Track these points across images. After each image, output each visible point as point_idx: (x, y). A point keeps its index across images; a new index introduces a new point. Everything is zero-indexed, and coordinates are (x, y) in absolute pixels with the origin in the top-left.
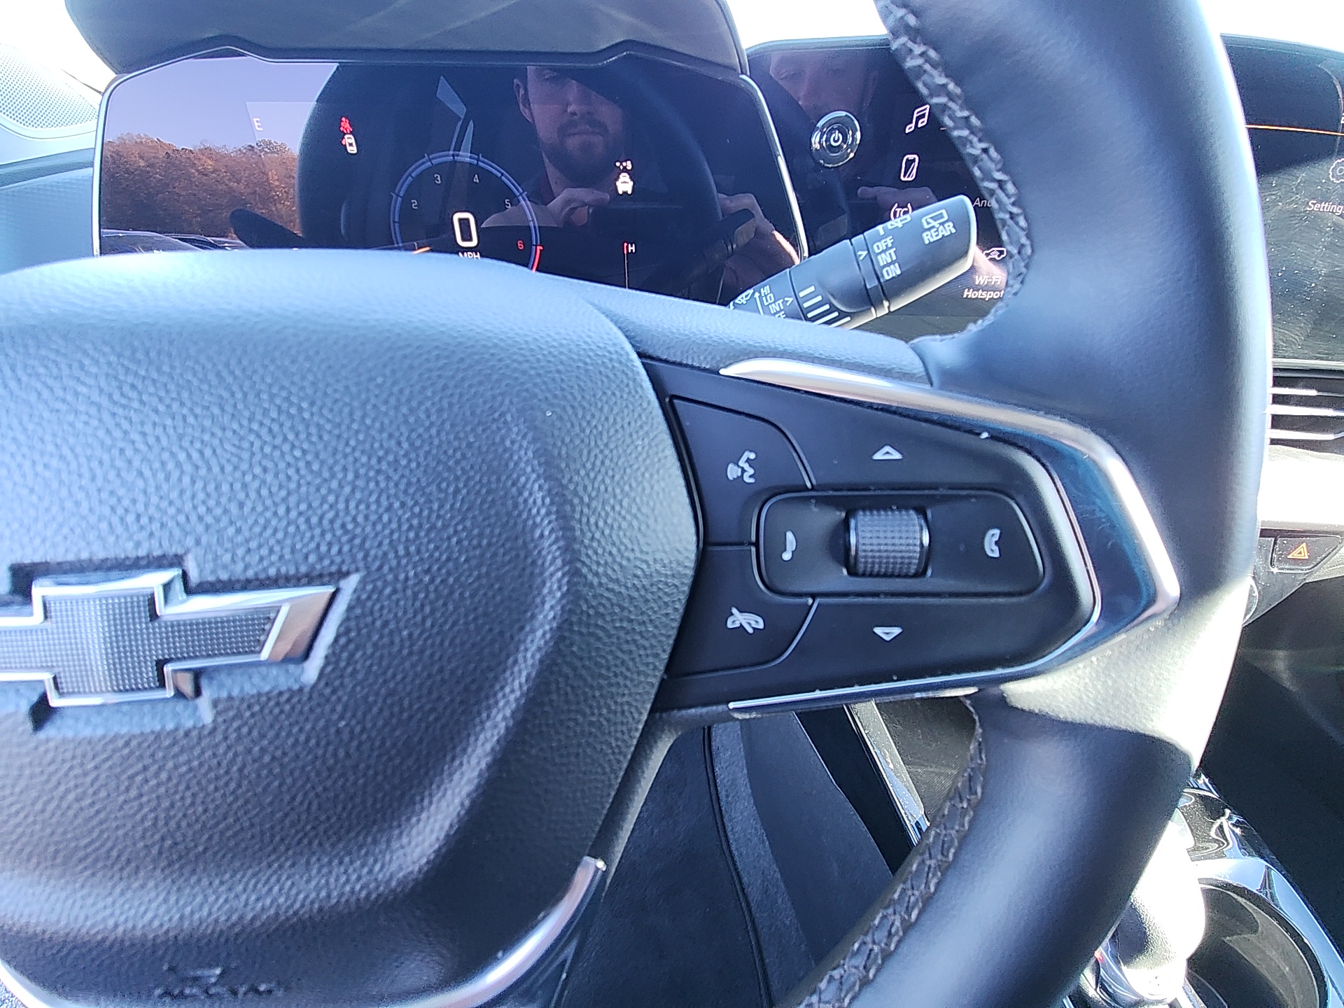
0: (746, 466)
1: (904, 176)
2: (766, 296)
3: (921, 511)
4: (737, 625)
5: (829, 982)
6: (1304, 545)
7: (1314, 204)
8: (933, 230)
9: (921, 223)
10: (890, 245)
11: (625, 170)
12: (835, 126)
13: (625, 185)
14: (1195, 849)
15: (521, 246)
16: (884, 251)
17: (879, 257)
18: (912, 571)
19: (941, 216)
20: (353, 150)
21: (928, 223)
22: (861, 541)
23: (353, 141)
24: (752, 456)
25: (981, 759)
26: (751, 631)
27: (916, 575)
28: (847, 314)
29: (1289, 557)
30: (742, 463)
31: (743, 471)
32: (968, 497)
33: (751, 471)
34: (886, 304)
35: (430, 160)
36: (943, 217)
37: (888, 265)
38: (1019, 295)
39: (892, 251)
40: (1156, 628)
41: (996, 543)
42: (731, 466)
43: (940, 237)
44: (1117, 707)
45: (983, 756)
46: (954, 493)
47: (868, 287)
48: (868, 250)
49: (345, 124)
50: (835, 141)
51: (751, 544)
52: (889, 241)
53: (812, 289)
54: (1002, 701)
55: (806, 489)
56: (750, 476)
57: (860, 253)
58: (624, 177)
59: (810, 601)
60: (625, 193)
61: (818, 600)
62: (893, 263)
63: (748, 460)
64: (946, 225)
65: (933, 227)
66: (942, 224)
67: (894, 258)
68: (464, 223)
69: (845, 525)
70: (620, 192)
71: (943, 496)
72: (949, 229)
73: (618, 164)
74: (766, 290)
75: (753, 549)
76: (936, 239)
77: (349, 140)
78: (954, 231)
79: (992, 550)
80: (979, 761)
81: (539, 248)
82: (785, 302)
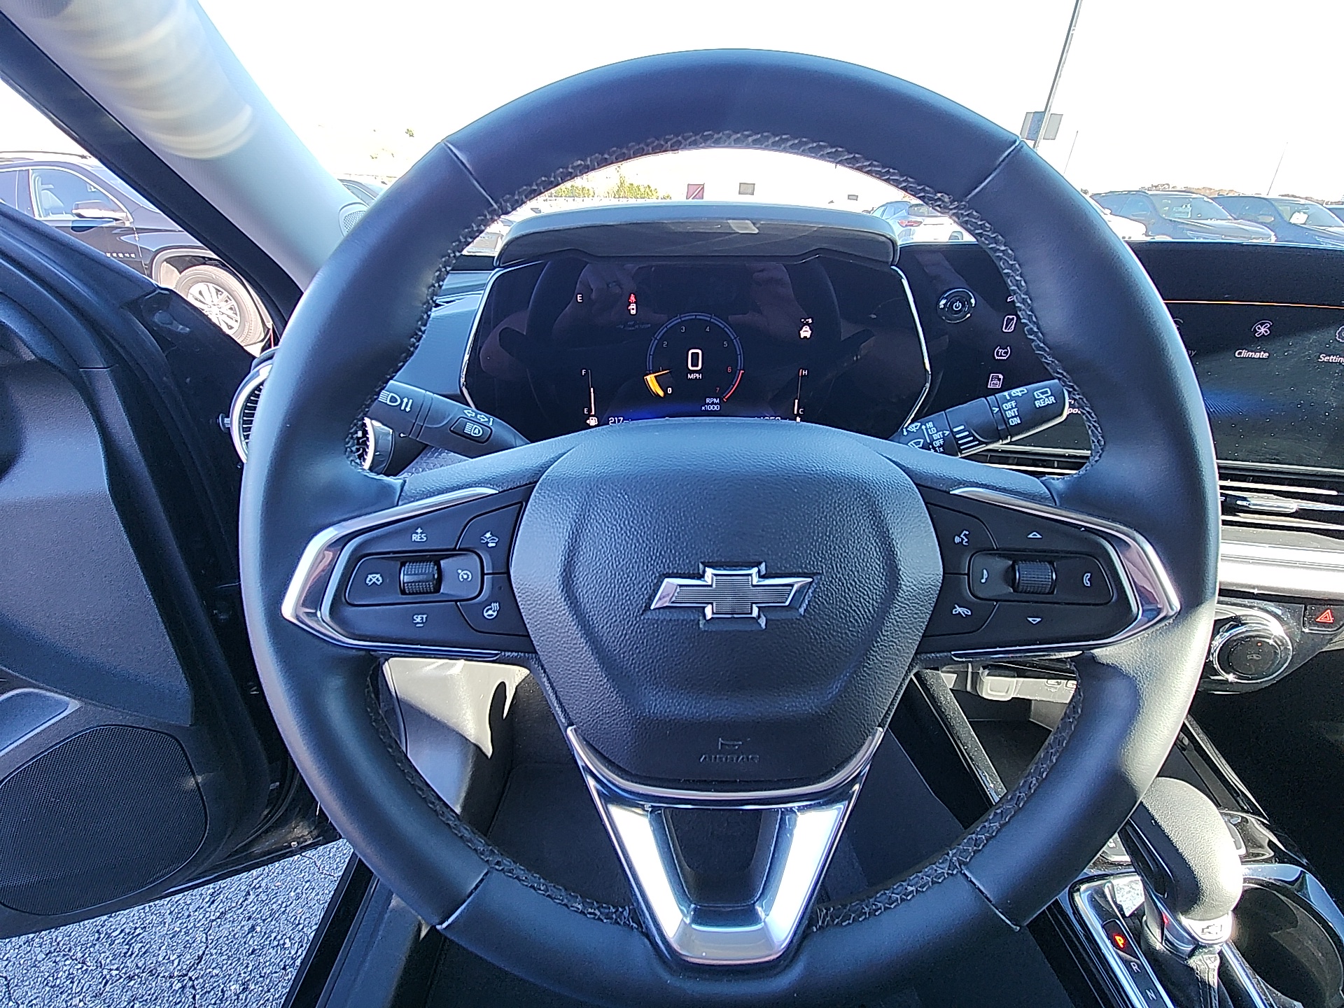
0: (964, 537)
1: (1005, 329)
2: (930, 428)
3: (1051, 563)
4: (957, 612)
5: (994, 815)
6: (1329, 611)
7: (1324, 357)
8: (1041, 400)
9: (1034, 396)
10: (1014, 406)
11: (807, 324)
12: (957, 298)
13: (806, 332)
14: (1248, 855)
15: (729, 370)
16: (1010, 409)
17: (1007, 412)
18: (1047, 591)
19: (1046, 392)
20: (633, 312)
21: (1038, 396)
22: (1022, 576)
23: (635, 307)
24: (967, 533)
25: (1080, 696)
26: (964, 616)
27: (1048, 593)
28: (984, 443)
29: (1318, 620)
30: (962, 536)
31: (963, 539)
32: (1076, 557)
33: (966, 540)
34: (1009, 437)
35: (680, 318)
36: (1048, 393)
37: (1012, 417)
38: (1098, 463)
39: (1015, 410)
40: (1169, 623)
41: (1089, 580)
42: (956, 537)
43: (1046, 404)
44: (1151, 662)
45: (1082, 694)
46: (1069, 555)
47: (999, 428)
48: (999, 407)
49: (633, 298)
50: (956, 307)
51: (965, 574)
52: (1013, 404)
53: (962, 427)
54: (1093, 657)
55: (994, 549)
56: (966, 542)
57: (994, 409)
58: (806, 328)
59: (995, 603)
60: (805, 337)
61: (999, 603)
62: (1016, 416)
63: (965, 535)
64: (1050, 398)
65: (1042, 398)
66: (1047, 397)
67: (1017, 414)
68: (695, 356)
69: (1013, 567)
70: (802, 337)
71: (1062, 557)
72: (1052, 399)
73: (803, 320)
74: (930, 425)
75: (966, 577)
76: (1043, 405)
77: (633, 306)
78: (1054, 402)
79: (1087, 583)
80: (1079, 697)
81: (742, 372)
82: (943, 434)
